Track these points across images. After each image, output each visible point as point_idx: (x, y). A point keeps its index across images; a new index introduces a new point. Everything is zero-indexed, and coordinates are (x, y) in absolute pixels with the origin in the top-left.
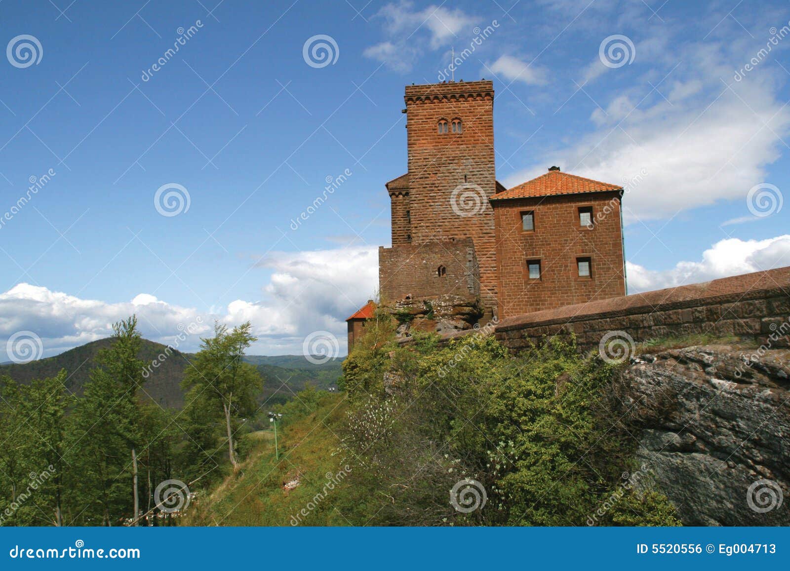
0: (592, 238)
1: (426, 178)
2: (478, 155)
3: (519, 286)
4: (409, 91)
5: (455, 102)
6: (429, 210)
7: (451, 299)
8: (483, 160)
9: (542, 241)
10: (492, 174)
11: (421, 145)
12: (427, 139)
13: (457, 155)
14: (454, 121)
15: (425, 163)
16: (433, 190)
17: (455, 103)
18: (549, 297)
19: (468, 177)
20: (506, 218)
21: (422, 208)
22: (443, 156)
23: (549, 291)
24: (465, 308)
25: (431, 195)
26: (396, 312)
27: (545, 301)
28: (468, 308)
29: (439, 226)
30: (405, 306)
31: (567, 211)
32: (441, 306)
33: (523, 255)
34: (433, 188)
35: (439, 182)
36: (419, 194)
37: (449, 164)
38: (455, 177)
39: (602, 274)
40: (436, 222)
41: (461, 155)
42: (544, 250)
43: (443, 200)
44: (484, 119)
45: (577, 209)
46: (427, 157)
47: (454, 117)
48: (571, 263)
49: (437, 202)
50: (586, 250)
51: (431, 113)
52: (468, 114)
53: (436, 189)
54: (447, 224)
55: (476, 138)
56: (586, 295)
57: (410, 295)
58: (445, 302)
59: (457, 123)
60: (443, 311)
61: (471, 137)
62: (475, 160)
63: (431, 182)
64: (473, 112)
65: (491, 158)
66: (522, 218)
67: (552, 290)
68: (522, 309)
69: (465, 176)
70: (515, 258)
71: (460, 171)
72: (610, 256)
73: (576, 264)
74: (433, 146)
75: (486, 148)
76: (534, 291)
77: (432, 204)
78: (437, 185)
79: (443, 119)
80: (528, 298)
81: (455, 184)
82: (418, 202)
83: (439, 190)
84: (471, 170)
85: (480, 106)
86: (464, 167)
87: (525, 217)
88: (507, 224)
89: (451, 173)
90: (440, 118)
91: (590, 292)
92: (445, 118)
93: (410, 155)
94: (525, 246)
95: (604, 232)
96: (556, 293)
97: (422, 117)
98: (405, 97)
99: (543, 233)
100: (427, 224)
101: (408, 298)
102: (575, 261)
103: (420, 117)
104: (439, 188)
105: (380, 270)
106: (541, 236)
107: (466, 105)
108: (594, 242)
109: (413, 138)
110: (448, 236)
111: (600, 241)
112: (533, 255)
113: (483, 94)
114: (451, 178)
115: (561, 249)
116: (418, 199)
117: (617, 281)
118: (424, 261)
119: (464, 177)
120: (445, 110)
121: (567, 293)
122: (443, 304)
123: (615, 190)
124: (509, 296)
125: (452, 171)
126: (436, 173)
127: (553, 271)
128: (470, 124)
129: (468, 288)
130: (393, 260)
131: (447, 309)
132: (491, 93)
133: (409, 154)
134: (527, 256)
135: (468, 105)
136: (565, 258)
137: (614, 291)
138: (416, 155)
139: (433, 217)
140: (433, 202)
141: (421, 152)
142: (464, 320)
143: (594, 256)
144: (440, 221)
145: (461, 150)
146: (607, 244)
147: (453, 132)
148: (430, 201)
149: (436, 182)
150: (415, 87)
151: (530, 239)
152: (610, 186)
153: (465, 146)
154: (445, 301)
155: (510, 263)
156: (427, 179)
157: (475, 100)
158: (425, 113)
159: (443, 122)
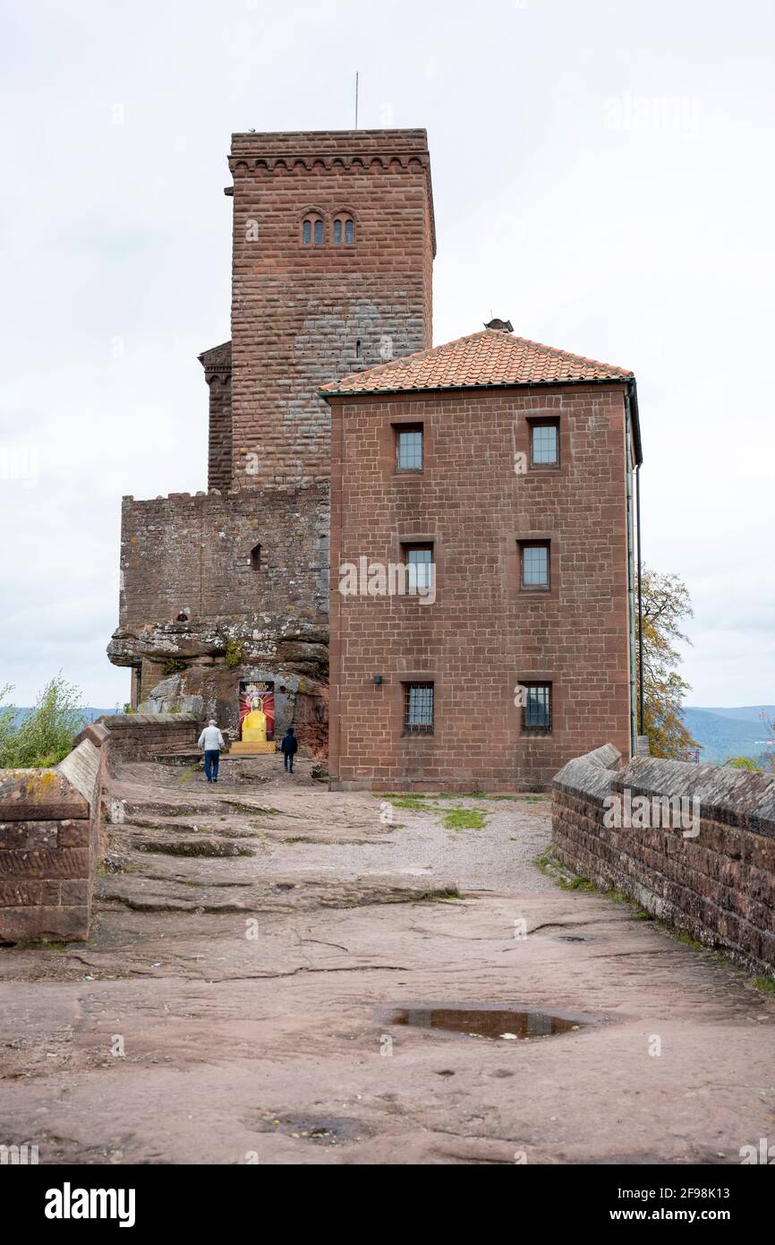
0: (556, 495)
1: (270, 343)
2: (387, 297)
3: (382, 605)
4: (241, 145)
5: (341, 175)
6: (273, 416)
7: (275, 625)
8: (399, 308)
9: (441, 498)
10: (417, 339)
11: (263, 269)
12: (275, 256)
13: (341, 295)
14: (338, 217)
15: (269, 311)
16: (286, 372)
17: (340, 178)
18: (447, 634)
19: (363, 344)
20: (358, 438)
21: (259, 411)
22: (310, 296)
23: (451, 618)
24: (305, 645)
25: (280, 382)
26: (152, 649)
27: (439, 641)
28: (312, 645)
29: (296, 452)
30: (174, 637)
31: (500, 425)
32: (250, 640)
33: (394, 529)
34: (285, 368)
35: (299, 353)
36: (254, 380)
37: (323, 313)
38: (335, 344)
39: (573, 583)
40: (289, 445)
41: (349, 295)
42: (441, 520)
43: (308, 395)
44: (404, 216)
45: (525, 422)
46: (275, 297)
47: (338, 209)
48: (505, 553)
49: (292, 399)
50: (540, 523)
51: (287, 198)
52: (369, 203)
53: (292, 369)
54: (312, 448)
55: (386, 258)
56: (536, 632)
57: (187, 611)
58: (261, 631)
59: (343, 220)
60: (255, 651)
61: (374, 254)
62: (381, 308)
63: (283, 354)
64: (381, 199)
65: (416, 304)
66: (397, 439)
67: (457, 618)
68: (385, 661)
69: (358, 343)
70: (374, 536)
71: (347, 330)
72: (596, 537)
73: (515, 557)
74: (289, 272)
75: (406, 280)
76: (417, 619)
77: (282, 403)
78: (294, 361)
79: (313, 212)
80: (399, 634)
81: (334, 360)
82: (251, 397)
83: (297, 372)
84: (371, 329)
85: (396, 187)
86: (355, 322)
87: (405, 438)
88: (360, 453)
89: (326, 334)
90: (307, 210)
91: (544, 624)
92: (318, 209)
93: (237, 291)
94: (398, 507)
95: (584, 480)
96: (465, 626)
97: (266, 206)
98: (229, 158)
99: (443, 478)
100: (270, 449)
101: (182, 618)
102: (514, 547)
103: (261, 206)
104: (299, 368)
105: (124, 551)
106: (437, 484)
107: (365, 181)
108: (560, 502)
109: (244, 253)
110: (315, 476)
111: (573, 503)
112: (417, 530)
113: (405, 159)
114: (325, 346)
115: (484, 519)
116: (252, 390)
117: (609, 600)
118: (222, 534)
119: (354, 344)
120: (319, 191)
121: (492, 625)
122: (257, 635)
123: (614, 377)
124: (354, 627)
125: (330, 330)
126: (294, 334)
127: (460, 570)
128: (374, 226)
129: (317, 598)
130: (151, 528)
131: (265, 648)
132: (422, 158)
133: (234, 288)
134: (402, 532)
135: (370, 182)
136: (491, 541)
137: (601, 623)
138: (249, 291)
139: (281, 433)
140: (284, 399)
141: (262, 283)
142: (301, 672)
143: (556, 537)
144: (299, 441)
145: (351, 284)
146: (589, 509)
147: (334, 243)
148: (277, 395)
149: (291, 354)
150: (254, 137)
151: (411, 492)
152: (604, 368)
153: (358, 275)
154: (263, 627)
155: (363, 548)
156: (273, 347)
157: (385, 171)
158: (275, 197)
159: (313, 218)
